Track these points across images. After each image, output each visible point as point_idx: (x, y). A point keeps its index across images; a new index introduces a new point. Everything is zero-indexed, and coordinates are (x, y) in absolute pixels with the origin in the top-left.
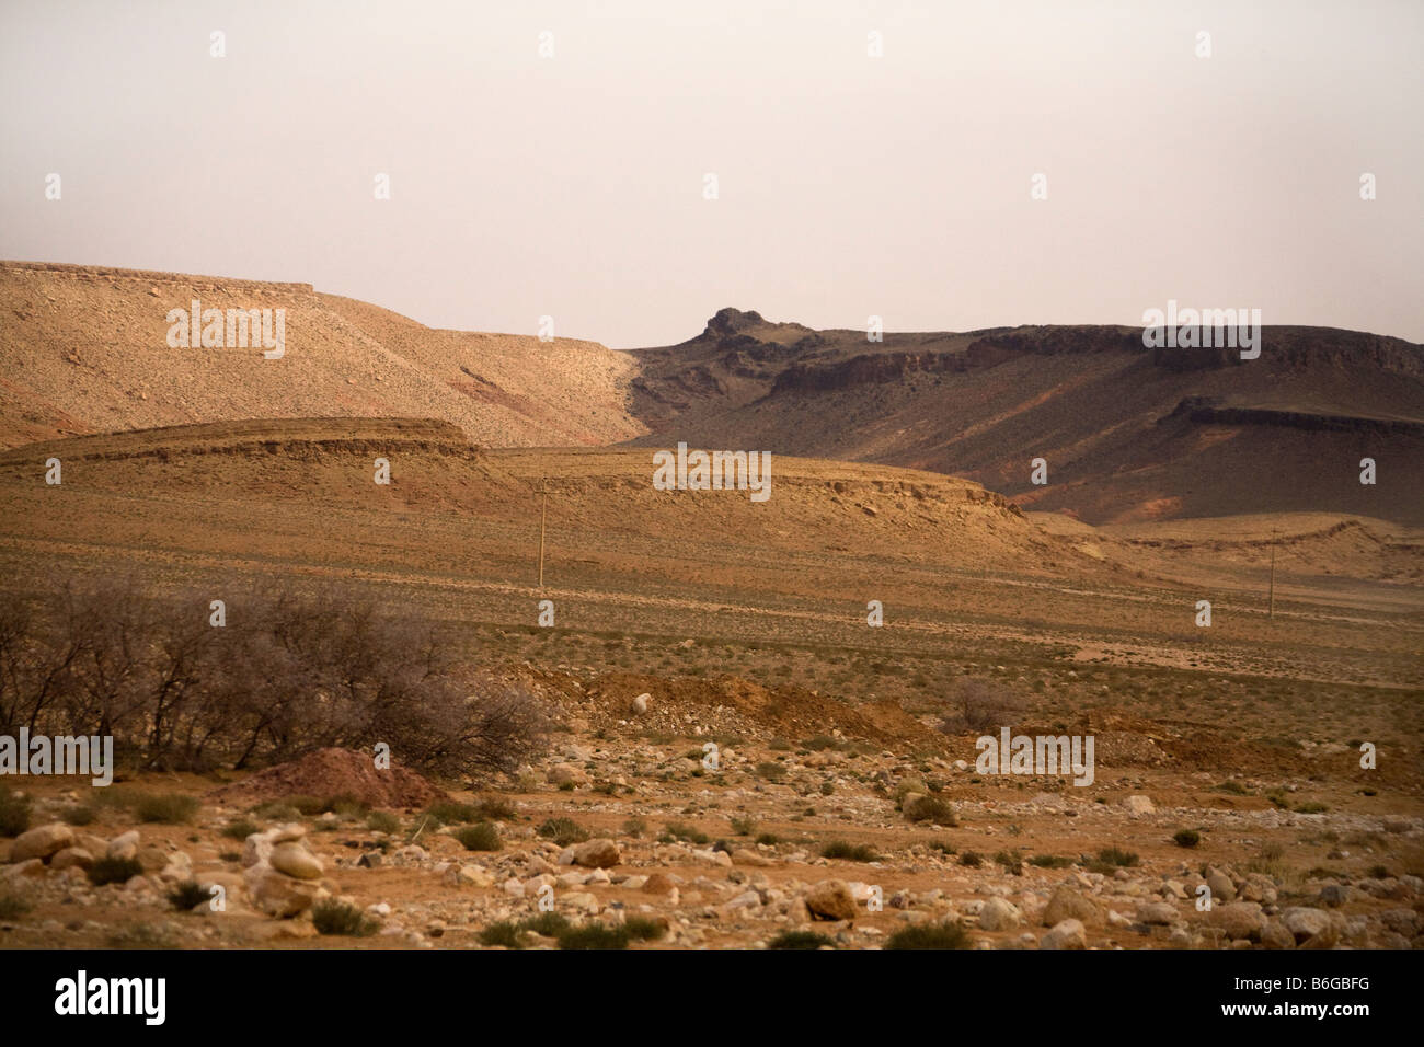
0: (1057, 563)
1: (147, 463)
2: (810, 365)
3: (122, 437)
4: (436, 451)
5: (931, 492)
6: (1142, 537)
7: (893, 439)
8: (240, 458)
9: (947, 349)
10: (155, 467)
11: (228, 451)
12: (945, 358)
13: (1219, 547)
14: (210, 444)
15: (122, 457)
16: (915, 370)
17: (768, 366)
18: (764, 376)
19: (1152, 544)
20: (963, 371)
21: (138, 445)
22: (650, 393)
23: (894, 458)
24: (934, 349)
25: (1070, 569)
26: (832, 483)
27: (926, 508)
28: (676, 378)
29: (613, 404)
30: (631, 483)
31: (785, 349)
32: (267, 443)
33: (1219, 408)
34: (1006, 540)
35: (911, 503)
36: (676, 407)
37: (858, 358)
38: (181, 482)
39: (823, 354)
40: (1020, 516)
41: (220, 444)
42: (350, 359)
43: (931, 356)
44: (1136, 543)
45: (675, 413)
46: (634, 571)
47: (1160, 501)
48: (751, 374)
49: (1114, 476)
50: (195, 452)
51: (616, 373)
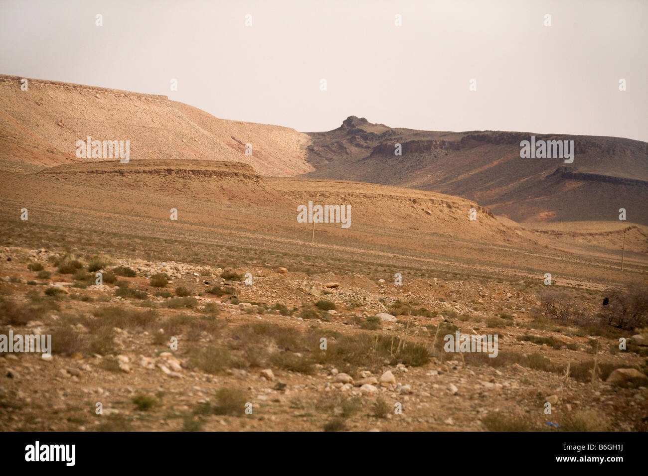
0: (510, 239)
1: (114, 175)
2: (389, 144)
3: (103, 163)
4: (242, 177)
5: (455, 205)
6: (540, 229)
7: (425, 179)
8: (156, 176)
9: (451, 139)
10: (118, 178)
11: (150, 172)
12: (451, 144)
13: (574, 235)
14: (142, 168)
15: (103, 172)
16: (437, 148)
17: (369, 143)
18: (367, 147)
19: (544, 232)
20: (458, 149)
21: (110, 168)
22: (315, 153)
23: (426, 187)
24: (446, 139)
25: (516, 243)
26: (412, 199)
27: (453, 212)
28: (328, 146)
29: (298, 156)
30: (323, 195)
31: (377, 136)
32: (168, 170)
33: (575, 172)
34: (488, 228)
35: (446, 210)
36: (327, 159)
37: (411, 141)
38: (130, 185)
39: (395, 139)
40: (493, 218)
41: (147, 169)
42: (183, 131)
43: (444, 142)
44: (537, 231)
45: (327, 162)
46: (343, 236)
47: (546, 213)
48: (362, 146)
49: (526, 200)
50: (135, 172)
51: (301, 143)
